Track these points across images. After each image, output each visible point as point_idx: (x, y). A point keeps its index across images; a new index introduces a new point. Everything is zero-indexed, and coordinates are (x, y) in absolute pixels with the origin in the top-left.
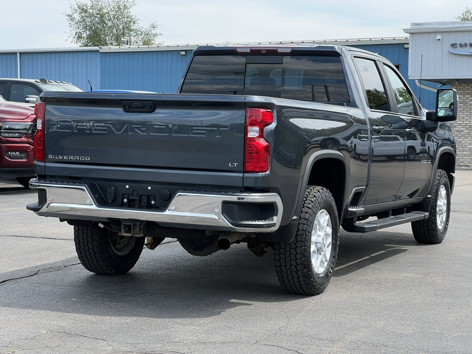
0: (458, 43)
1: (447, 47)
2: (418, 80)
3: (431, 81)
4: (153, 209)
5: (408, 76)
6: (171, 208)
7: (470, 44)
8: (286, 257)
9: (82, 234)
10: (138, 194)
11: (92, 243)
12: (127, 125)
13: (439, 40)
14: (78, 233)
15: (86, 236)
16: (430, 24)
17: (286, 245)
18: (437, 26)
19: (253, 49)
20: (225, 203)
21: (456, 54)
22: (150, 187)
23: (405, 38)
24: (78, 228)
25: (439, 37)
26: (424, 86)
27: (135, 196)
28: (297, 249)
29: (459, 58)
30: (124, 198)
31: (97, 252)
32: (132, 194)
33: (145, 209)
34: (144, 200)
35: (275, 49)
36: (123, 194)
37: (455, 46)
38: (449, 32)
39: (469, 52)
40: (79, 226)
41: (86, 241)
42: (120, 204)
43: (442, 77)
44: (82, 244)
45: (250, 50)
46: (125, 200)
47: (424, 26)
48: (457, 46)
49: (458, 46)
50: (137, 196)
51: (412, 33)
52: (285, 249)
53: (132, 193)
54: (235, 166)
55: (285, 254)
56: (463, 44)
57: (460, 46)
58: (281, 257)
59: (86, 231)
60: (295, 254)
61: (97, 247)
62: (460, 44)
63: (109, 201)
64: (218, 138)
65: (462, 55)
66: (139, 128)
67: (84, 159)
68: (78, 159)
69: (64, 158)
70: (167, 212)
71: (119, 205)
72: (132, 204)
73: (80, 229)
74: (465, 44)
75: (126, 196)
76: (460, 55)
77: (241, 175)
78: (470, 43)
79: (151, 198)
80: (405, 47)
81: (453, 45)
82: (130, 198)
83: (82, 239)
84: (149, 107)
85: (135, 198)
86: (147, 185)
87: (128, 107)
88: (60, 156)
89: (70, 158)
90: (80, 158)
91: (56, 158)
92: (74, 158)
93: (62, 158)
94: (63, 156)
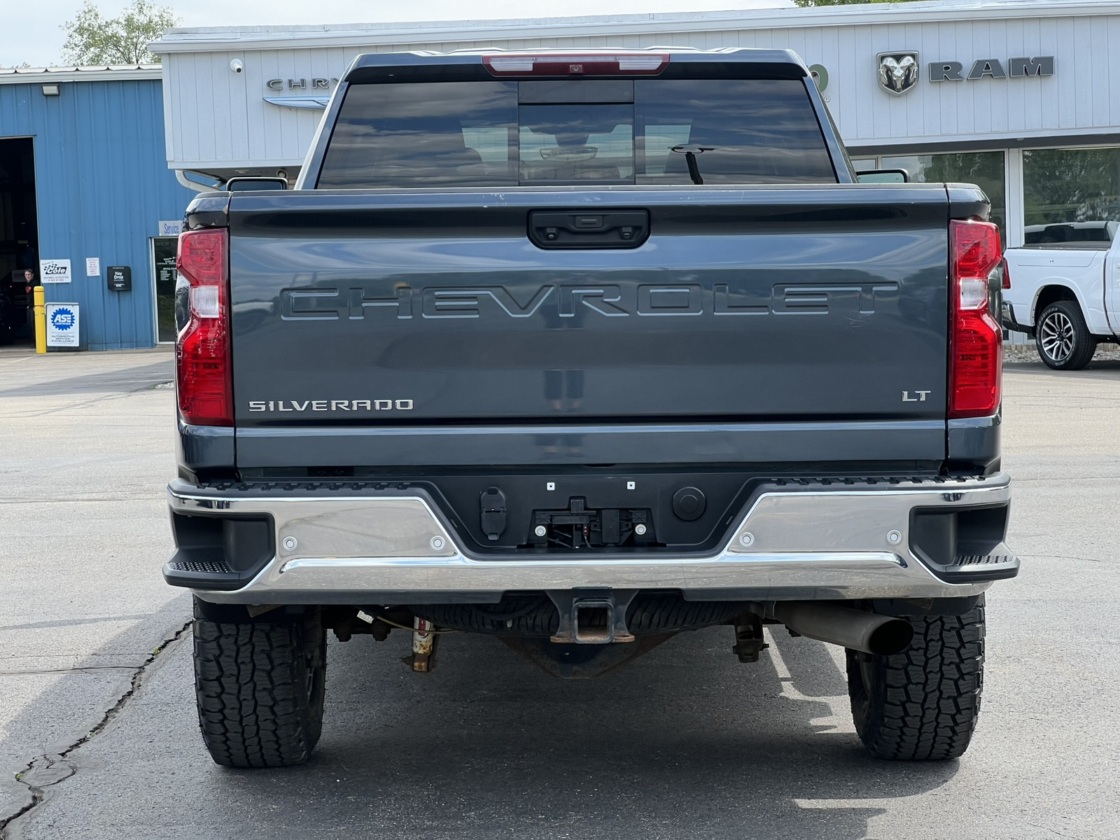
0: (285, 80)
1: (258, 90)
2: (181, 172)
3: (205, 173)
4: (638, 549)
5: (167, 162)
6: (741, 541)
7: (314, 80)
8: (929, 656)
9: (235, 648)
10: (589, 507)
11: (269, 673)
12: (551, 289)
13: (239, 70)
14: (219, 646)
15: (249, 655)
16: (212, 30)
17: (930, 621)
18: (229, 37)
19: (541, 60)
20: (919, 513)
21: (280, 106)
22: (633, 483)
23: (44, 70)
24: (220, 630)
25: (237, 64)
26: (197, 185)
27: (577, 514)
28: (962, 632)
29: (286, 116)
30: (537, 522)
31: (283, 700)
32: (569, 509)
33: (611, 552)
34: (611, 521)
35: (611, 60)
36: (534, 511)
37: (277, 85)
38: (260, 51)
39: (314, 101)
40: (222, 625)
41: (246, 670)
42: (525, 543)
43: (251, 163)
44: (234, 679)
45: (533, 64)
46: (541, 531)
47: (198, 36)
48: (281, 85)
49: (285, 85)
50: (583, 514)
51: (169, 54)
52: (926, 635)
53: (566, 507)
54: (923, 399)
55: (926, 649)
56: (297, 80)
57: (290, 86)
58: (912, 658)
59: (248, 635)
60: (959, 645)
61: (284, 684)
62: (290, 81)
63: (491, 538)
64: (865, 317)
65: (297, 108)
66: (595, 299)
67: (390, 407)
68: (369, 408)
69: (314, 409)
70: (726, 556)
71: (520, 547)
72: (557, 541)
73: (225, 633)
74: (303, 81)
75: (546, 516)
76: (290, 108)
77: (939, 424)
78: (314, 78)
79: (636, 515)
80: (45, 92)
81: (274, 85)
82: (558, 521)
83: (234, 664)
84: (630, 230)
85: (574, 523)
86: (624, 476)
87: (554, 230)
88: (295, 403)
89: (337, 407)
90: (373, 405)
91: (281, 409)
92: (350, 405)
93: (303, 409)
94: (307, 402)
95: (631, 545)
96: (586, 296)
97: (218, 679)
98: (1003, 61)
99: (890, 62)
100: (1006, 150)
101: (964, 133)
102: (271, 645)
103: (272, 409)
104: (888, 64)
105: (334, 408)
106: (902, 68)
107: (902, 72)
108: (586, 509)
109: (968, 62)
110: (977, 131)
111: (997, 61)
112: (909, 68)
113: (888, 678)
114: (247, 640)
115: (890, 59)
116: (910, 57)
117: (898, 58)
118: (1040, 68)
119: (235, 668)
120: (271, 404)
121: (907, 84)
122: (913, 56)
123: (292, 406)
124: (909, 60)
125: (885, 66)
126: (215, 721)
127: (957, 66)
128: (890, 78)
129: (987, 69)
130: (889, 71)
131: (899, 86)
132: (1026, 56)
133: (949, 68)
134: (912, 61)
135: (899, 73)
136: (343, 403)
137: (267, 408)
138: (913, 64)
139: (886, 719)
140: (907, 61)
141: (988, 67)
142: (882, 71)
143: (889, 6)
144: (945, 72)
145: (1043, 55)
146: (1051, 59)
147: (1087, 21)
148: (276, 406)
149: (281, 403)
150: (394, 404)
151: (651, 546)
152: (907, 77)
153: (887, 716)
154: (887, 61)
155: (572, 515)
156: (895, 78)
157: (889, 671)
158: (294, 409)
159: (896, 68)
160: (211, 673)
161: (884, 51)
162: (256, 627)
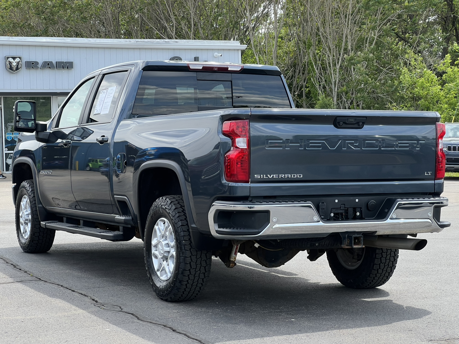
4: (357, 219)
6: (393, 216)
8: (387, 254)
12: (341, 141)
19: (205, 66)
20: (435, 207)
22: (358, 200)
30: (331, 212)
32: (340, 208)
34: (351, 211)
36: (331, 209)
42: (329, 219)
45: (202, 67)
46: (332, 215)
54: (430, 174)
55: (387, 252)
58: (383, 255)
66: (352, 144)
67: (296, 177)
68: (290, 177)
69: (274, 177)
70: (389, 221)
71: (327, 220)
75: (334, 210)
77: (433, 182)
79: (357, 210)
82: (336, 212)
84: (361, 123)
85: (339, 212)
86: (355, 198)
87: (342, 123)
88: (269, 175)
89: (281, 177)
90: (291, 176)
91: (265, 177)
92: (285, 176)
93: (271, 177)
94: (272, 175)
95: (355, 218)
96: (350, 143)
97: (190, 270)
98: (54, 62)
99: (11, 60)
100: (51, 96)
101: (39, 89)
102: (207, 258)
103: (262, 177)
104: (10, 60)
105: (280, 177)
106: (15, 62)
107: (16, 64)
108: (345, 208)
109: (40, 62)
110: (44, 89)
111: (52, 62)
112: (18, 63)
113: (375, 262)
114: (200, 257)
115: (11, 58)
116: (18, 58)
117: (14, 58)
118: (67, 66)
119: (195, 266)
120: (262, 175)
121: (17, 69)
122: (20, 58)
123: (268, 176)
124: (18, 59)
125: (9, 61)
126: (184, 284)
127: (37, 63)
128: (11, 66)
129: (48, 65)
130: (10, 63)
131: (14, 69)
132: (62, 61)
133: (33, 64)
134: (19, 60)
135: (14, 64)
136: (282, 176)
137: (261, 177)
138: (20, 61)
139: (371, 275)
140: (17, 60)
141: (48, 64)
142: (8, 63)
143: (10, 38)
144: (32, 65)
145: (68, 61)
146: (72, 62)
147: (85, 49)
148: (263, 176)
149: (265, 175)
150: (297, 176)
151: (361, 218)
152: (18, 66)
153: (372, 274)
154: (9, 59)
155: (341, 210)
156: (13, 66)
157: (376, 259)
158: (269, 177)
159: (13, 62)
160: (187, 268)
161: (8, 55)
162: (203, 252)
